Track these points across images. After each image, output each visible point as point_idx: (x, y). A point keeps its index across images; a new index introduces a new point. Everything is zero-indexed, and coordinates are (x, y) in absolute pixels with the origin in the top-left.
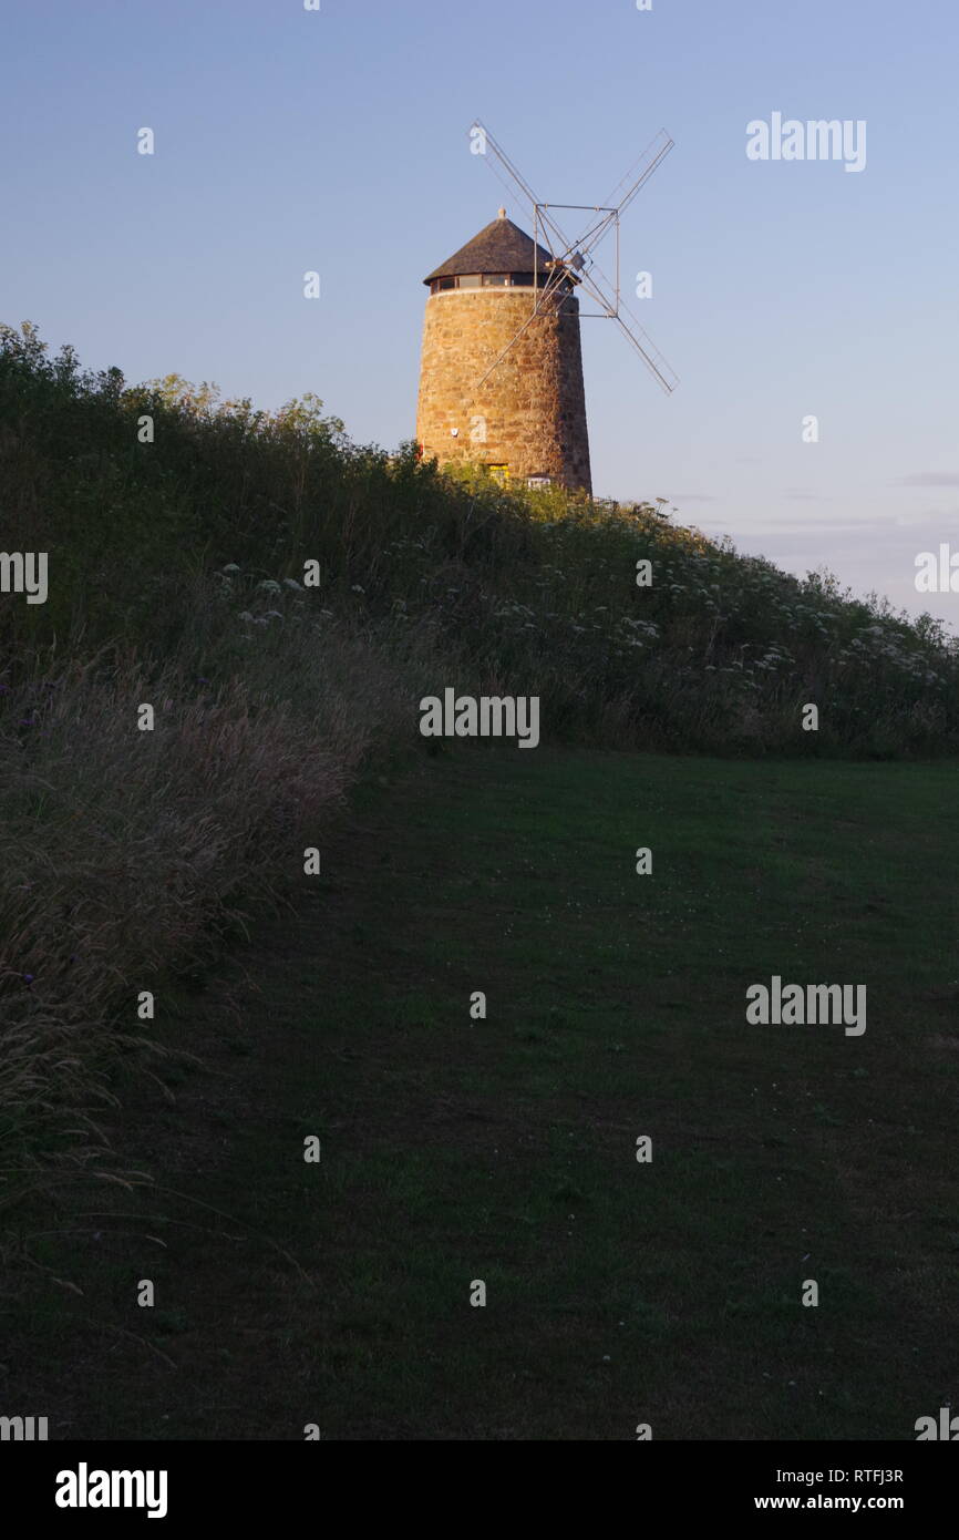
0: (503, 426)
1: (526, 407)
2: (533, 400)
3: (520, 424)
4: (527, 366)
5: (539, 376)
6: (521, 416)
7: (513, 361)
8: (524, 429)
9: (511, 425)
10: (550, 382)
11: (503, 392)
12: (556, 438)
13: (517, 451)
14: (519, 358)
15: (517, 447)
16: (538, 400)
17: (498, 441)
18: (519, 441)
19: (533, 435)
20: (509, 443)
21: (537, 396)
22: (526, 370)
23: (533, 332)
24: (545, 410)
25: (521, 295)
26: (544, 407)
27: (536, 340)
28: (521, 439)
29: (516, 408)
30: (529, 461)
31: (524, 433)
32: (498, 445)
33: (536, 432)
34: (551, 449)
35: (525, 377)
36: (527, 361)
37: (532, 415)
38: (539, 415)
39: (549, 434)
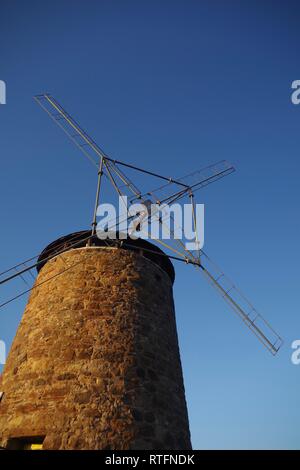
0: (49, 382)
1: (85, 356)
2: (96, 347)
3: (74, 377)
4: (94, 310)
5: (109, 322)
6: (76, 366)
7: (78, 306)
8: (78, 384)
9: (60, 379)
10: (122, 329)
11: (59, 338)
12: (126, 399)
13: (63, 414)
14: (86, 303)
15: (64, 409)
16: (104, 348)
17: (38, 402)
18: (67, 401)
19: (89, 392)
20: (52, 404)
21: (102, 343)
22: (92, 315)
23: (105, 280)
24: (112, 362)
25: (99, 250)
26: (111, 357)
27: (109, 287)
28: (70, 397)
29: (72, 357)
30: (78, 432)
31: (77, 390)
32: (37, 407)
33: (94, 388)
34: (116, 414)
35: (89, 323)
36: (93, 306)
37: (91, 365)
38: (101, 366)
39: (115, 391)
